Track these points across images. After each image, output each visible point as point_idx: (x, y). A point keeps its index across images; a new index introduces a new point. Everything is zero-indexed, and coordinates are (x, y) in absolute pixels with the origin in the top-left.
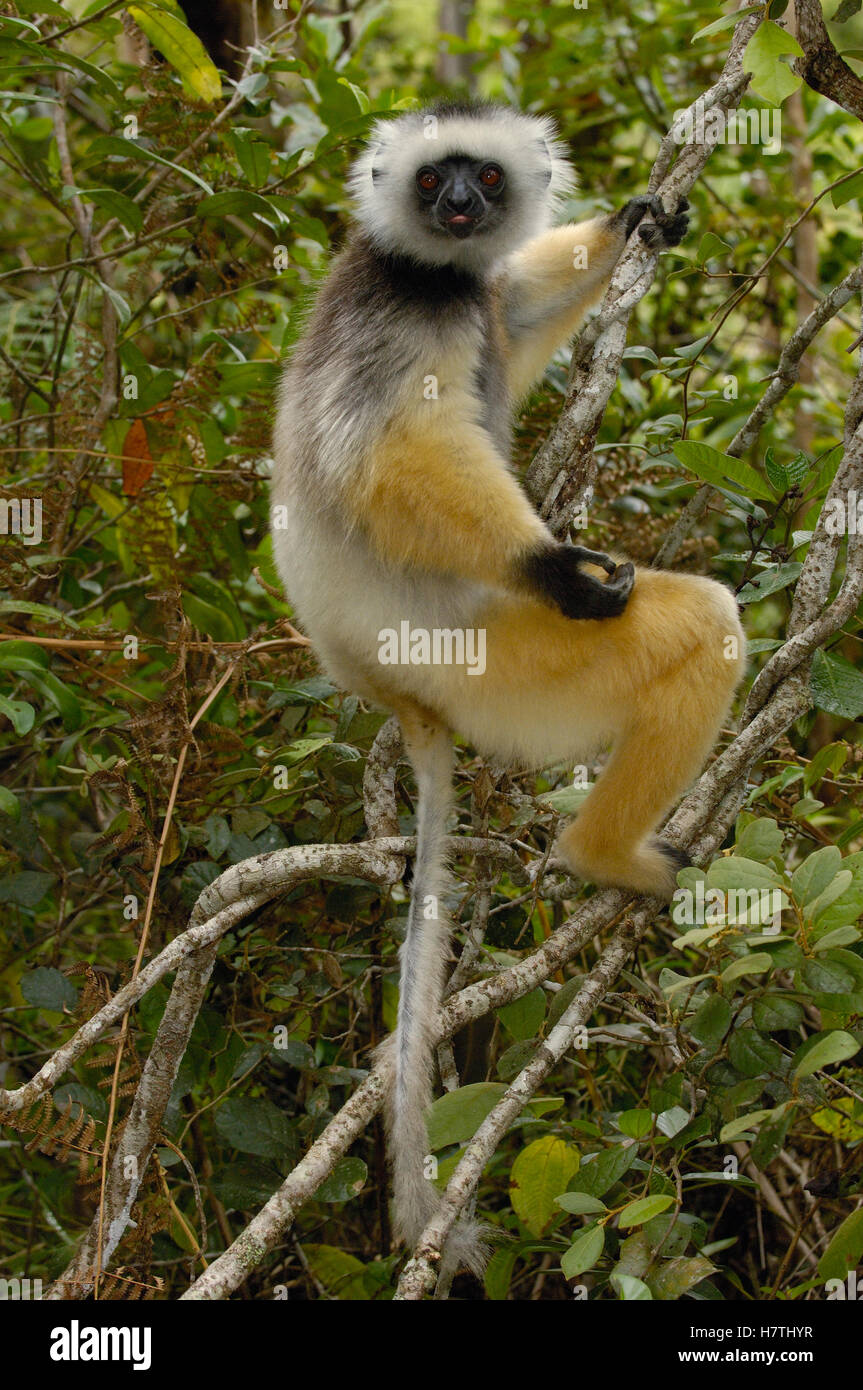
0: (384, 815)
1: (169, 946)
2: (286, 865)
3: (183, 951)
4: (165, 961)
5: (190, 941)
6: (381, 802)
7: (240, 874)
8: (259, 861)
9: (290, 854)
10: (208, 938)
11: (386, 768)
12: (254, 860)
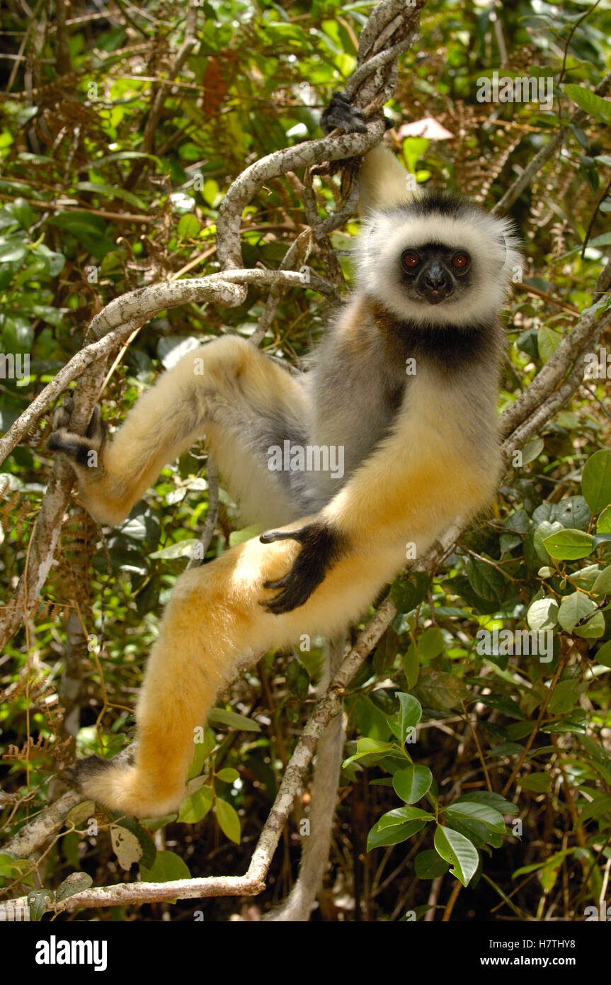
0: (231, 252)
1: (74, 358)
2: (156, 298)
3: (84, 361)
4: (71, 368)
5: (88, 354)
6: (229, 242)
7: (121, 306)
8: (135, 295)
9: (158, 289)
10: (102, 351)
11: (233, 216)
12: (131, 294)
